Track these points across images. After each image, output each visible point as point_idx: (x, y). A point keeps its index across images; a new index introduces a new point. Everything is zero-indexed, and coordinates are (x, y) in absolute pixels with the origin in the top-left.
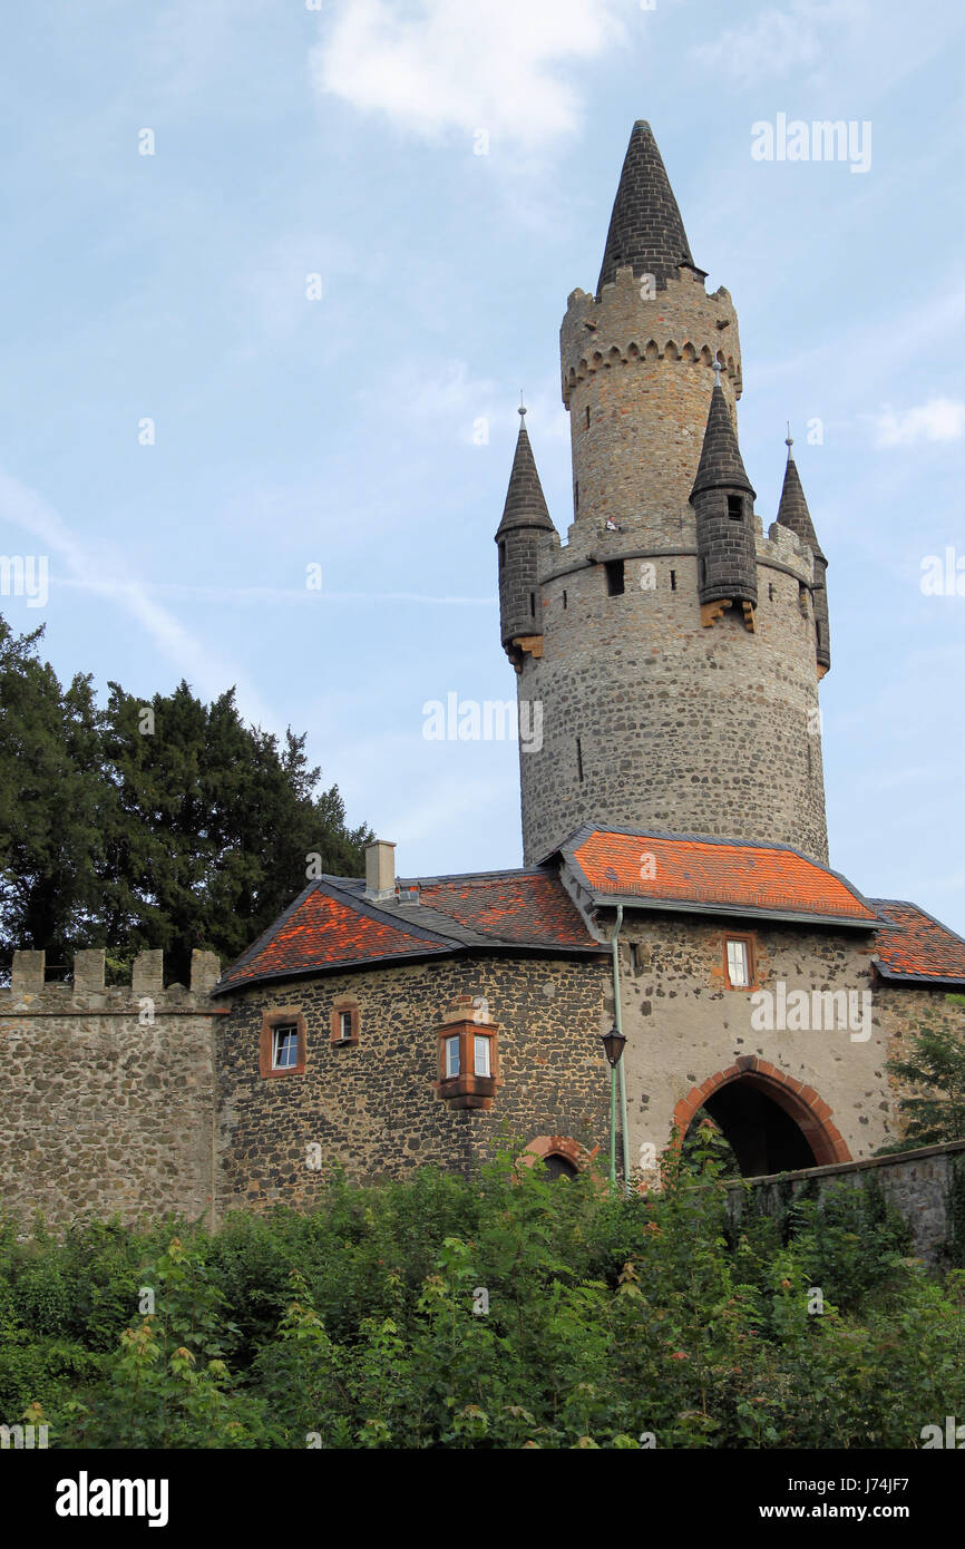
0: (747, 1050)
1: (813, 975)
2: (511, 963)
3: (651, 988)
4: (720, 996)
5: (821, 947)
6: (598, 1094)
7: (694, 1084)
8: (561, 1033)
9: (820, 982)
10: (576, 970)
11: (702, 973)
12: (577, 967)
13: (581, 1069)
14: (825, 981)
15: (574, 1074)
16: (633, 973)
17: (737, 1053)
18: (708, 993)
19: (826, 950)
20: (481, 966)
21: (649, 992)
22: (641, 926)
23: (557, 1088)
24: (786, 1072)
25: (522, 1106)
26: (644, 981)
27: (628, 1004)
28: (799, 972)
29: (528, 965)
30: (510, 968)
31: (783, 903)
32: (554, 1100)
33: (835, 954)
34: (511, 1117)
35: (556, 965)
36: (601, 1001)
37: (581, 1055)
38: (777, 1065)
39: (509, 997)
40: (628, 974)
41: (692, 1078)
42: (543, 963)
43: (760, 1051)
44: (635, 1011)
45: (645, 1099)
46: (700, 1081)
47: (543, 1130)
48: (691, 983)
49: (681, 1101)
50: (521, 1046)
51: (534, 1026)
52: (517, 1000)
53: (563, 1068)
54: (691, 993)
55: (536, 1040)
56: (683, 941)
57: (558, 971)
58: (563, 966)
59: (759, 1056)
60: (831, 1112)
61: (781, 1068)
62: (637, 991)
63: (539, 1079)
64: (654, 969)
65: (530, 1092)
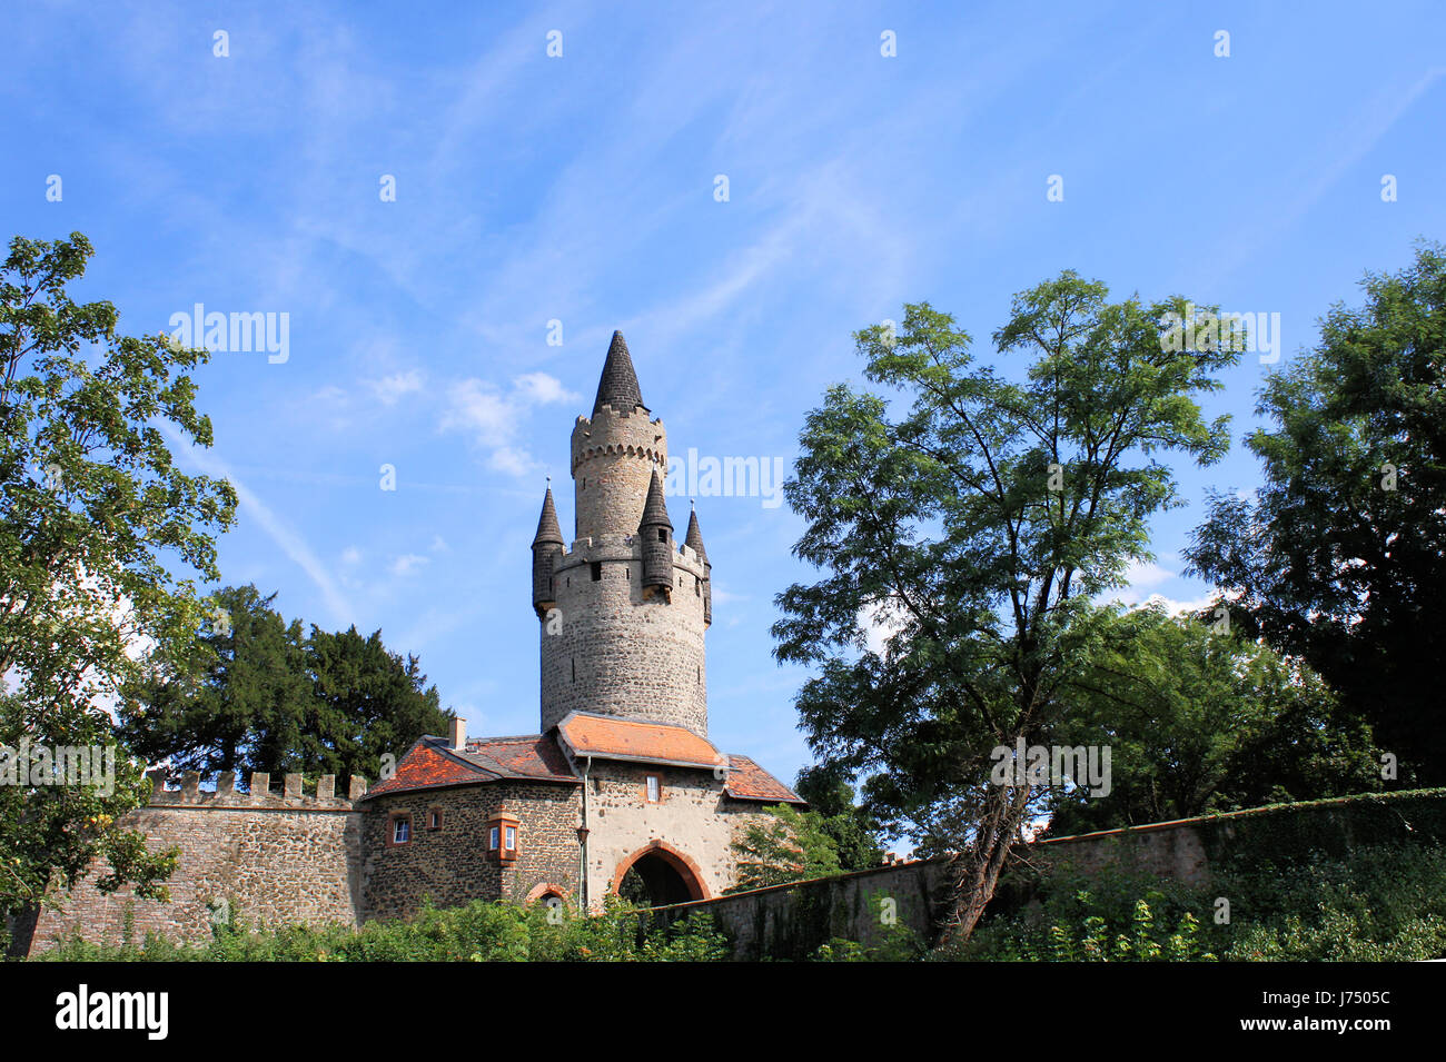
0: (656, 837)
1: (693, 795)
2: (528, 788)
3: (605, 802)
4: (643, 806)
5: (697, 780)
6: (574, 859)
7: (627, 855)
8: (554, 827)
9: (697, 799)
10: (564, 792)
11: (633, 793)
12: (564, 790)
13: (565, 846)
15: (561, 849)
16: (595, 793)
17: (650, 838)
18: (636, 805)
19: (699, 782)
20: (511, 789)
21: (603, 804)
22: (601, 768)
23: (551, 856)
24: (677, 848)
25: (531, 866)
26: (601, 798)
27: (592, 810)
28: (686, 794)
29: (537, 788)
30: (527, 790)
31: (678, 757)
32: (549, 863)
33: (705, 785)
34: (525, 872)
35: (553, 788)
36: (577, 808)
37: (565, 838)
38: (672, 844)
39: (526, 806)
40: (593, 794)
41: (626, 852)
42: (546, 788)
43: (663, 837)
44: (596, 814)
45: (599, 863)
46: (630, 853)
47: (543, 879)
48: (627, 799)
49: (619, 864)
50: (532, 833)
51: (539, 822)
52: (530, 808)
53: (555, 845)
54: (627, 806)
55: (540, 830)
56: (623, 777)
57: (553, 792)
58: (557, 789)
59: (662, 839)
60: (700, 870)
61: (674, 846)
62: (597, 803)
63: (541, 852)
64: (607, 791)
65: (537, 859)
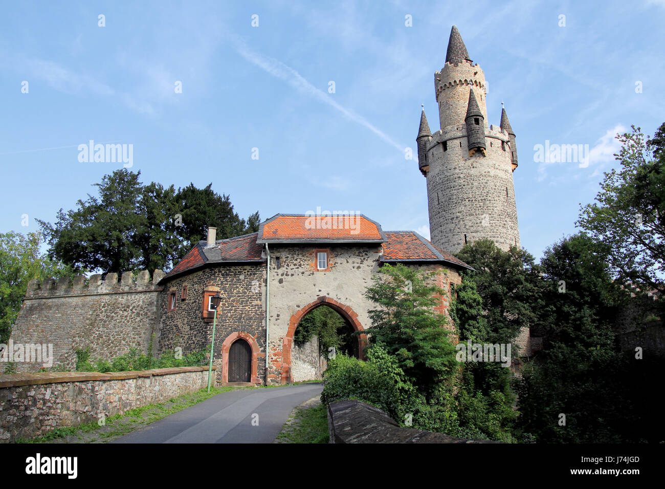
0: (322, 294)
1: (353, 263)
2: (228, 268)
3: (284, 273)
4: (313, 274)
5: (358, 252)
6: (258, 315)
7: (298, 309)
8: (245, 293)
9: (356, 265)
10: (253, 269)
11: (306, 265)
12: (253, 267)
13: (252, 306)
14: (359, 265)
15: (249, 308)
16: (276, 268)
17: (318, 296)
18: (308, 273)
19: (360, 252)
20: (217, 270)
21: (282, 275)
22: (281, 250)
23: (242, 314)
24: (339, 301)
25: (228, 321)
26: (280, 271)
27: (273, 280)
28: (348, 262)
29: (234, 268)
30: (227, 270)
31: (342, 236)
32: (240, 318)
33: (364, 254)
34: (224, 325)
35: (245, 267)
36: (262, 279)
37: (253, 300)
38: (335, 299)
39: (226, 280)
40: (274, 269)
41: (298, 306)
42: (240, 267)
43: (328, 294)
44: (276, 283)
45: (278, 316)
46: (302, 307)
47: (235, 330)
48: (301, 270)
49: (293, 316)
50: (229, 299)
51: (235, 291)
52: (229, 282)
53: (245, 306)
54: (300, 274)
55: (235, 296)
56: (298, 254)
57: (246, 270)
58: (248, 268)
59: (327, 296)
60: (357, 315)
61: (337, 300)
62: (278, 275)
63: (235, 311)
64: (285, 266)
65: (232, 316)
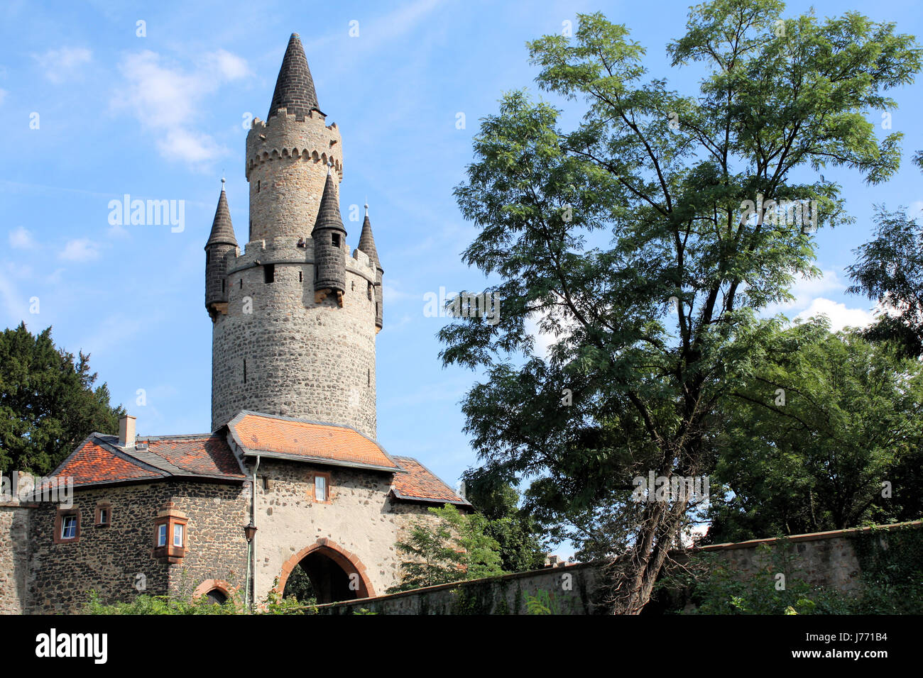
0: (323, 535)
1: (360, 495)
2: (197, 485)
3: (273, 501)
4: (310, 506)
5: (365, 481)
6: (241, 557)
7: (293, 553)
8: (222, 524)
9: (364, 499)
10: (232, 490)
11: (301, 493)
12: (233, 488)
13: (233, 543)
14: (366, 499)
15: (228, 546)
16: (263, 492)
17: (317, 537)
18: (304, 504)
19: (367, 482)
20: (180, 487)
22: (270, 467)
23: (218, 554)
24: (343, 547)
25: (199, 563)
26: (270, 497)
27: (260, 509)
28: (353, 494)
29: (206, 486)
30: (196, 488)
31: (347, 457)
32: (216, 560)
33: (372, 485)
34: (193, 569)
35: (222, 487)
36: (245, 507)
37: (233, 536)
38: (338, 544)
39: (195, 503)
40: (261, 493)
41: (293, 549)
42: (214, 486)
43: (330, 536)
44: (264, 513)
45: (266, 560)
46: (297, 551)
47: (210, 576)
48: (295, 498)
49: (286, 562)
50: (200, 530)
51: (208, 520)
52: (199, 505)
53: (223, 543)
54: (295, 505)
55: (208, 527)
56: (292, 476)
57: (222, 490)
58: (226, 488)
59: (329, 538)
60: (365, 568)
61: (340, 545)
62: (265, 502)
63: (209, 549)
64: (275, 490)
65: (204, 555)
